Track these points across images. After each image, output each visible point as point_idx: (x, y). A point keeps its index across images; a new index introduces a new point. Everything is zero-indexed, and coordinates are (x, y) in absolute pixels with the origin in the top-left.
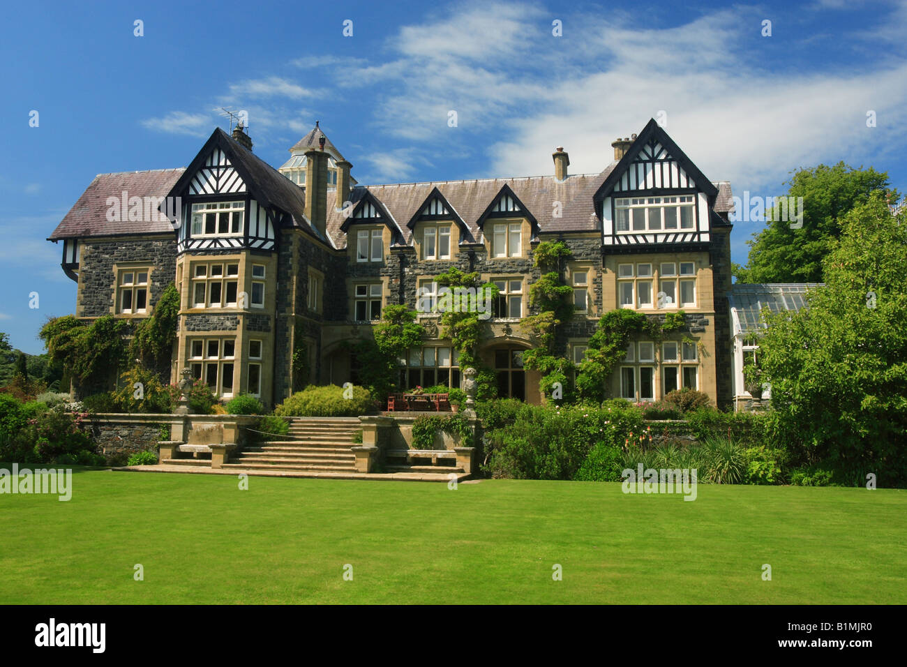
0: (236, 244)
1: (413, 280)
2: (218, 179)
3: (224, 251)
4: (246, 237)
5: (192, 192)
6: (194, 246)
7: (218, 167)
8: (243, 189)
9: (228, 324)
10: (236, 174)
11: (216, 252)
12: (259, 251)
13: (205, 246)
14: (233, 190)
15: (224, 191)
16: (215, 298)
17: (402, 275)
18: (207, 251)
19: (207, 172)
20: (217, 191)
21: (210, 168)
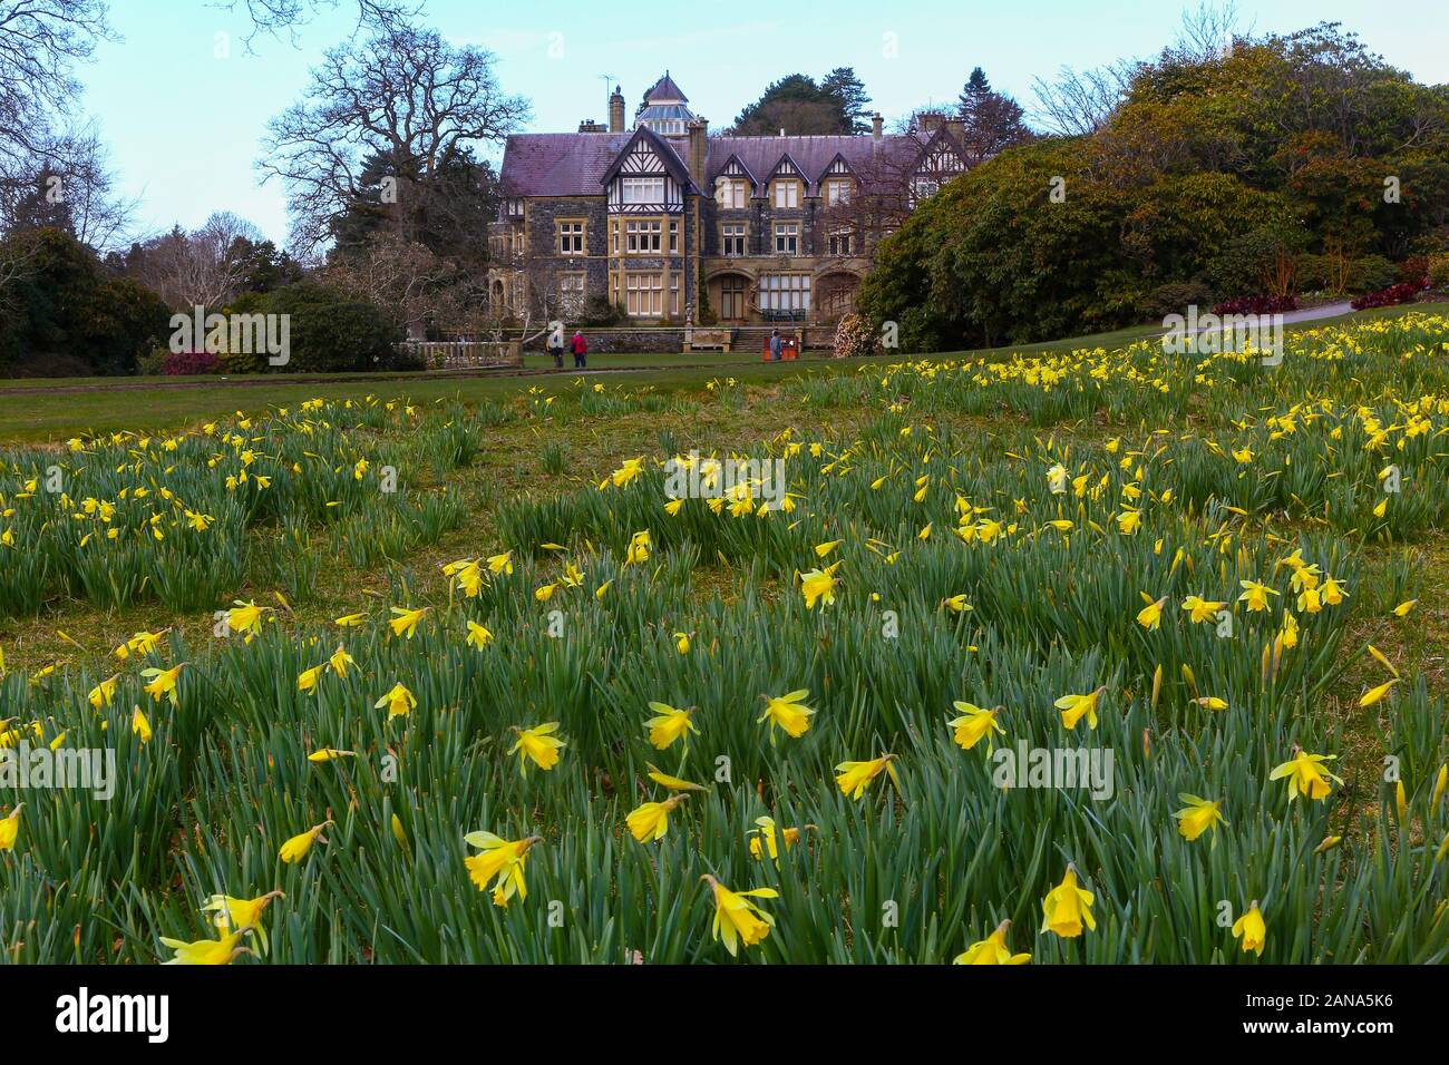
0: (660, 209)
1: (768, 223)
2: (643, 161)
3: (651, 214)
4: (666, 203)
5: (623, 170)
6: (627, 209)
7: (643, 153)
8: (663, 170)
9: (657, 265)
10: (656, 159)
11: (644, 214)
12: (674, 213)
13: (635, 209)
14: (655, 170)
15: (648, 170)
16: (644, 246)
17: (760, 219)
18: (637, 213)
19: (634, 156)
20: (642, 170)
21: (636, 153)
